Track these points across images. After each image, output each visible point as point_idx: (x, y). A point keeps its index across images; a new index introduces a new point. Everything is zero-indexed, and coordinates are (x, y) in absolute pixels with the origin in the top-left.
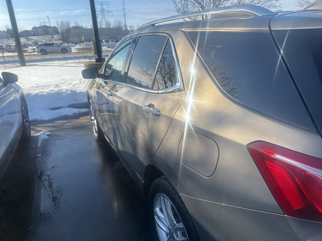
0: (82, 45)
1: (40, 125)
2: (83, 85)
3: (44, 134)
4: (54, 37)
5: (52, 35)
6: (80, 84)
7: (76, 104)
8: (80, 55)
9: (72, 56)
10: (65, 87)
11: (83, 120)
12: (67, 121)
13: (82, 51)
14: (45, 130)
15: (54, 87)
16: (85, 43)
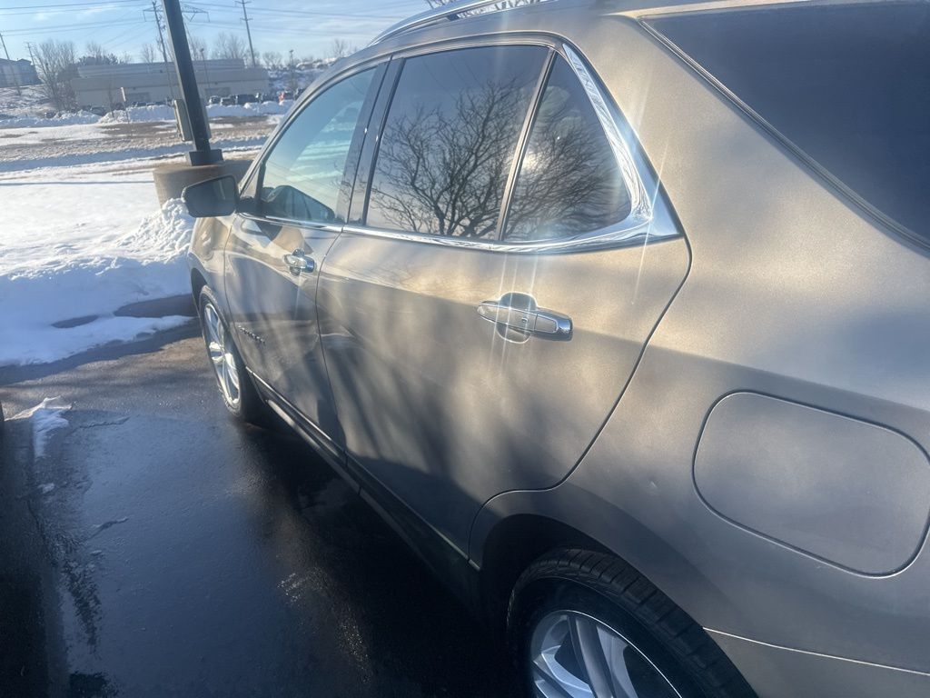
0: (118, 114)
1: (29, 382)
2: (156, 241)
3: (51, 412)
4: (25, 92)
5: (18, 89)
6: (145, 237)
7: (141, 303)
8: (119, 148)
9: (94, 152)
10: (95, 251)
11: (177, 354)
12: (122, 361)
13: (122, 135)
14: (49, 397)
15: (58, 250)
16: (129, 109)
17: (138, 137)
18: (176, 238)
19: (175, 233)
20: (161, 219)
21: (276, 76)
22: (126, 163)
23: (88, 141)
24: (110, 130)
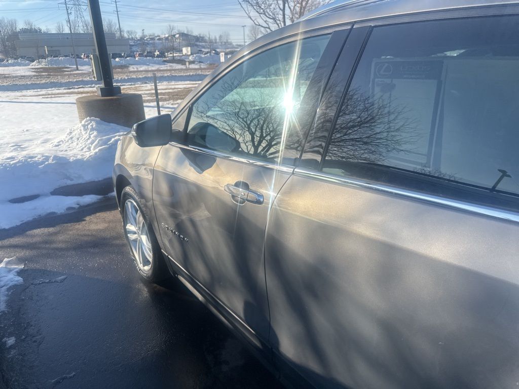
0: (42, 62)
2: (77, 144)
3: (10, 271)
6: (70, 142)
7: (68, 186)
8: (44, 81)
9: (29, 83)
12: (57, 229)
13: (44, 74)
14: (8, 258)
15: (12, 148)
16: (49, 59)
17: (54, 75)
18: (92, 143)
19: (91, 140)
20: (81, 130)
21: (133, 44)
22: (50, 91)
23: (24, 76)
24: (37, 70)
